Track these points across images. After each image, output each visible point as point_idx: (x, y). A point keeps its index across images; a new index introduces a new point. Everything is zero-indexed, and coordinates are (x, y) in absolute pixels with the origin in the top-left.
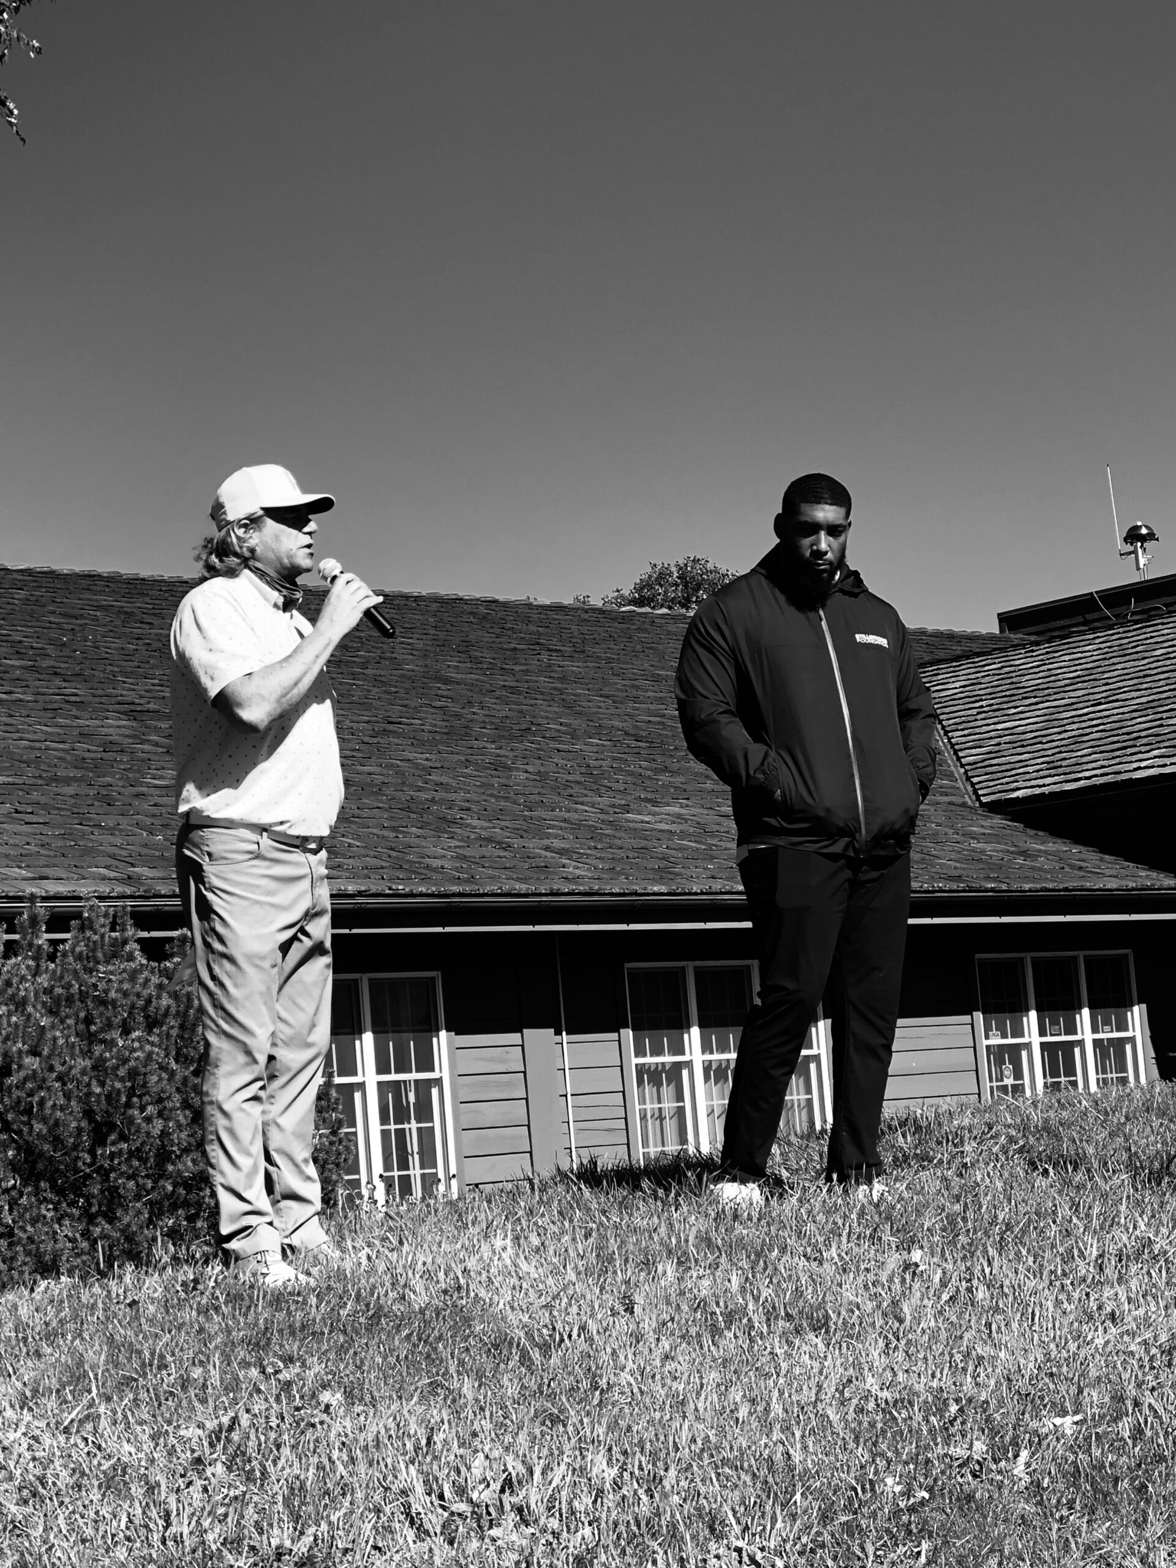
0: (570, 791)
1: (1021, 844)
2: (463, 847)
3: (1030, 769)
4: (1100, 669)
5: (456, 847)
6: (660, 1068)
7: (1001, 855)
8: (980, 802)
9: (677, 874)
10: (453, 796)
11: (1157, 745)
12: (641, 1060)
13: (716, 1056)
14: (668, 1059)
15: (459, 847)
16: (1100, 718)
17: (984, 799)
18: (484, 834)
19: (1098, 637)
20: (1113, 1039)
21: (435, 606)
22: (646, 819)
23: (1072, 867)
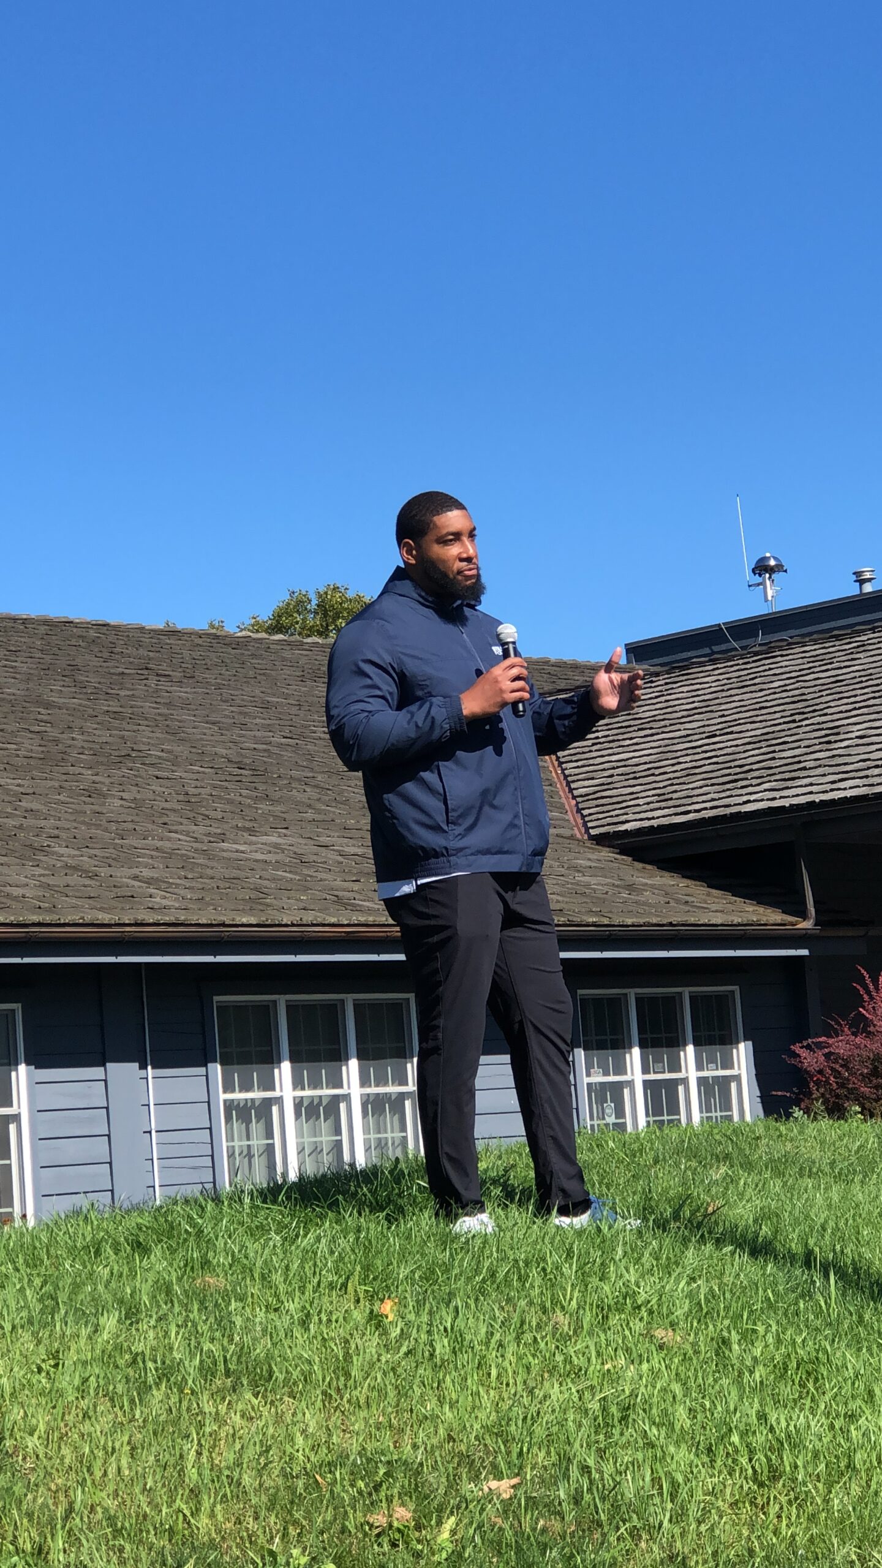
0: (165, 819)
1: (626, 878)
2: (48, 875)
3: (641, 802)
4: (717, 701)
5: (40, 875)
6: (249, 1104)
7: (605, 889)
8: (589, 834)
9: (268, 905)
10: (43, 823)
11: (768, 778)
12: (230, 1096)
13: (307, 1093)
14: (256, 1095)
15: (43, 875)
16: (714, 750)
17: (593, 832)
18: (70, 861)
19: (718, 669)
20: (718, 1077)
21: (43, 629)
22: (242, 848)
23: (678, 901)
